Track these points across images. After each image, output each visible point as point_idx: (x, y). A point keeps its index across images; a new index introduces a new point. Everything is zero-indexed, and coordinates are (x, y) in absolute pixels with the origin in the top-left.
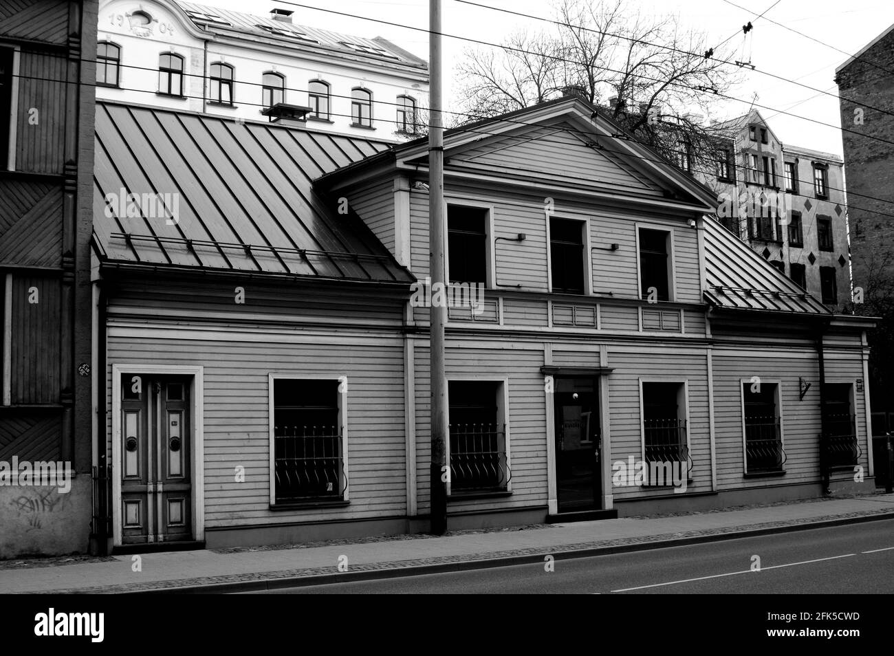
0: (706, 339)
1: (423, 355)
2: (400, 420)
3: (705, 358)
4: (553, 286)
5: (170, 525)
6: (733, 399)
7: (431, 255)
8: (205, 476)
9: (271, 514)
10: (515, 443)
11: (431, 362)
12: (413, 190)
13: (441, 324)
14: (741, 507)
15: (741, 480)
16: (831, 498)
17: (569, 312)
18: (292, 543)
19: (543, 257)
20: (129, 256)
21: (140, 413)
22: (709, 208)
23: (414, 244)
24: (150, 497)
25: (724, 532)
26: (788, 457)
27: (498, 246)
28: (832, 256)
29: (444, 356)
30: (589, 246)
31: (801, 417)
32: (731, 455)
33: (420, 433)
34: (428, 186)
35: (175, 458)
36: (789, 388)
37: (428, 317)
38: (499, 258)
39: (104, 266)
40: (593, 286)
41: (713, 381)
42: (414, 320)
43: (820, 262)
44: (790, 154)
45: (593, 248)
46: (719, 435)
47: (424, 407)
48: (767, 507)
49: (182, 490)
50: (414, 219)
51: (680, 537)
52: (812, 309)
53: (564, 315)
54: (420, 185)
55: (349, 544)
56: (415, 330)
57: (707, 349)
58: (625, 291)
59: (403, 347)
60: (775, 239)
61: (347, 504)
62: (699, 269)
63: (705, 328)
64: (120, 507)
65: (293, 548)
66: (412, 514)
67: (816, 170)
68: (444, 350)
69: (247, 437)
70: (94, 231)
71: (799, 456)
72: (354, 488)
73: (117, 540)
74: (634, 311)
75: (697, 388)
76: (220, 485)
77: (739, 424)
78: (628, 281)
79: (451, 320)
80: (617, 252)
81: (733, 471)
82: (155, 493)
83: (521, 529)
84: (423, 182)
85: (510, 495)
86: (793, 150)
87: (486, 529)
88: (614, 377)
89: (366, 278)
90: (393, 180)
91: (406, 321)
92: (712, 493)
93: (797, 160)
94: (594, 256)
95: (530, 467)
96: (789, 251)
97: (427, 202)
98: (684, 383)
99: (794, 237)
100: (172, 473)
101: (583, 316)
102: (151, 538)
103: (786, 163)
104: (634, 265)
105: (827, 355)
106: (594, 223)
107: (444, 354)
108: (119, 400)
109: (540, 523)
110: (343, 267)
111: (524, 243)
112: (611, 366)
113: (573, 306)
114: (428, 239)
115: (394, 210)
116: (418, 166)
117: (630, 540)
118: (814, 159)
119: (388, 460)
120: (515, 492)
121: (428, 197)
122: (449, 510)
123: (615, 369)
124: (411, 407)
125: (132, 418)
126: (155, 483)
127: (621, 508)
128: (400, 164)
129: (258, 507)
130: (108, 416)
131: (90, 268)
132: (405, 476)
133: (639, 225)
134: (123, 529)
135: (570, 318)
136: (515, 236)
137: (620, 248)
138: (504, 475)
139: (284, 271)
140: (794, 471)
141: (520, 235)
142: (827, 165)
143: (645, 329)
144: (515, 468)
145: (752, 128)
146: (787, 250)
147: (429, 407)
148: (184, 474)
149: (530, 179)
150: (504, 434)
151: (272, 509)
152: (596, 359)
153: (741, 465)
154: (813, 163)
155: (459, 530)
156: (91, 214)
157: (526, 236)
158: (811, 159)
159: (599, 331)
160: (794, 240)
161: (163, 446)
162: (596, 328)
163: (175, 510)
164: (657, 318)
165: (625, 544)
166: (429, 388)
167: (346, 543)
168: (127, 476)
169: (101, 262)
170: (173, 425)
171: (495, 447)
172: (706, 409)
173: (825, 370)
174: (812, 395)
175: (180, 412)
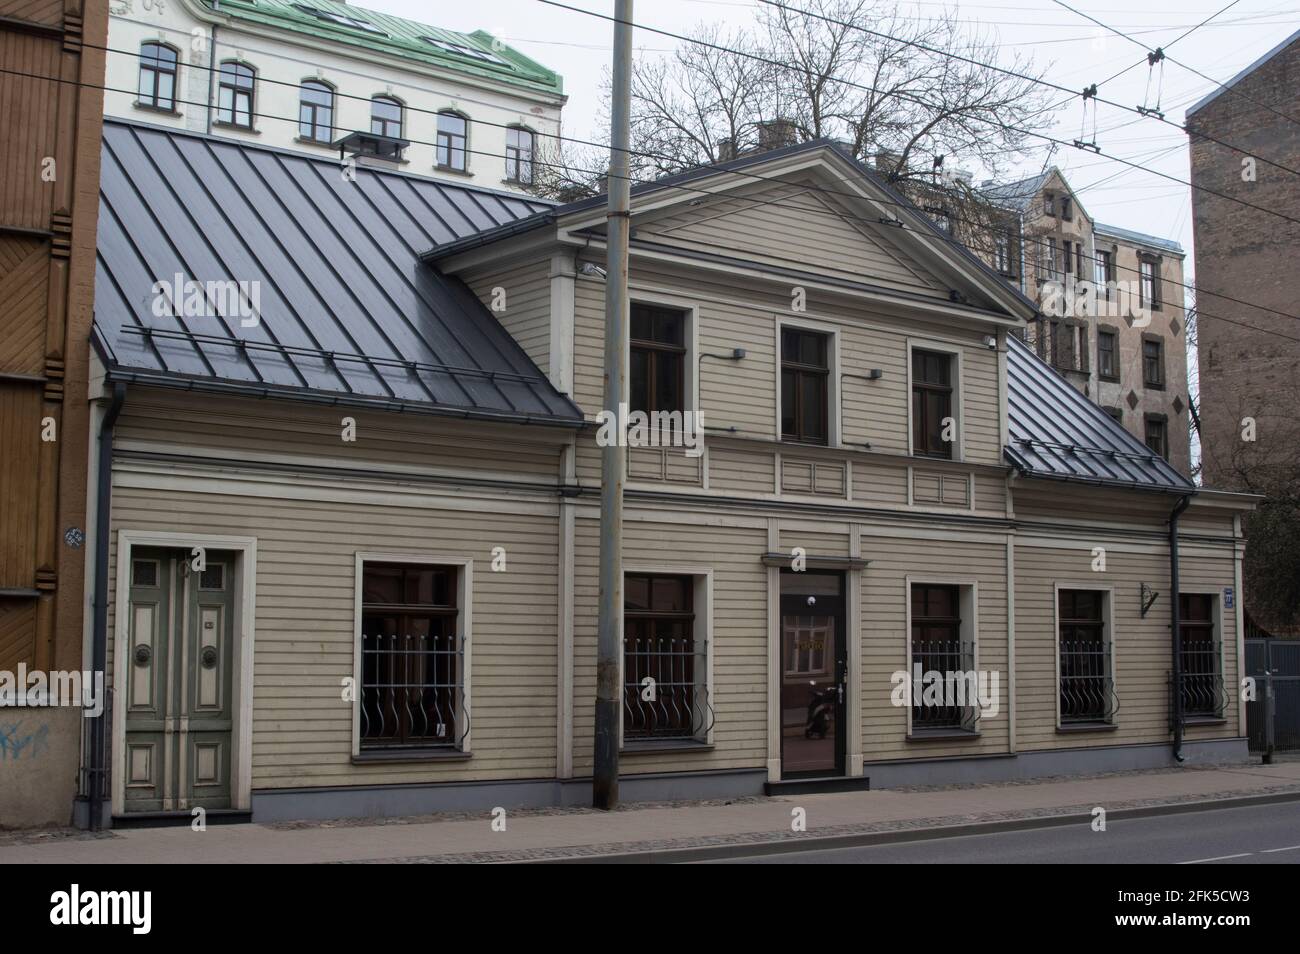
0: (1007, 519)
1: (589, 531)
2: (551, 631)
3: (1003, 548)
4: (783, 432)
5: (198, 784)
6: (1043, 612)
7: (606, 377)
8: (254, 709)
9: (352, 770)
10: (721, 670)
11: (601, 542)
12: (580, 276)
13: (619, 485)
14: (1052, 778)
15: (1050, 737)
16: (1185, 769)
17: (806, 472)
18: (383, 816)
19: (770, 385)
20: (149, 361)
21: (158, 607)
22: (1016, 320)
23: (579, 360)
24: (169, 739)
25: (1038, 815)
26: (1122, 703)
27: (704, 367)
28: (1163, 397)
29: (622, 533)
30: (838, 371)
31: (1143, 644)
32: (1039, 698)
33: (581, 651)
34: (605, 272)
35: (209, 678)
36: (1126, 599)
37: (598, 473)
38: (704, 386)
39: (112, 376)
40: (842, 432)
41: (1016, 584)
42: (576, 477)
43: (1145, 406)
44: (1104, 238)
45: (844, 375)
46: (1021, 667)
47: (587, 611)
48: (1091, 779)
49: (218, 731)
50: (580, 321)
51: (973, 820)
52: (1164, 479)
53: (798, 476)
54: (591, 269)
55: (471, 819)
56: (578, 492)
57: (1007, 534)
58: (887, 443)
59: (558, 517)
60: (1078, 367)
61: (468, 758)
62: (998, 413)
63: (1005, 503)
64: (124, 753)
65: (387, 823)
66: (565, 776)
67: (1143, 265)
68: (622, 525)
69: (320, 650)
70: (94, 322)
71: (1138, 703)
72: (478, 733)
73: (117, 805)
74: (901, 473)
75: (990, 595)
76: (276, 723)
77: (1051, 651)
78: (893, 427)
79: (631, 478)
80: (878, 383)
81: (1040, 722)
82: (177, 733)
83: (729, 803)
84: (596, 264)
85: (711, 750)
86: (1110, 233)
87: (676, 802)
88: (869, 573)
89: (508, 408)
90: (550, 260)
91: (564, 477)
92: (1009, 756)
93: (1115, 248)
94: (846, 387)
95: (743, 707)
96: (1098, 386)
97: (603, 296)
98: (971, 586)
99: (1106, 366)
100: (203, 703)
101: (827, 479)
102: (169, 803)
103: (1098, 251)
104: (904, 404)
105: (1182, 551)
106: (846, 337)
107: (622, 530)
108: (127, 587)
109: (756, 795)
110: (472, 390)
111: (742, 363)
112: (866, 557)
113: (812, 463)
114: (602, 353)
115: (549, 305)
116: (589, 239)
117: (900, 824)
118: (1141, 248)
119: (531, 691)
120: (718, 746)
121: (603, 288)
122: (622, 770)
123: (871, 561)
124: (568, 610)
125: (145, 615)
126: (178, 718)
127: (874, 775)
128: (562, 235)
129: (333, 759)
130: (109, 610)
131: (87, 379)
132: (556, 716)
133: (912, 343)
134: (126, 788)
135: (806, 482)
136: (729, 353)
137: (884, 376)
138: (703, 720)
139: (385, 394)
140: (1129, 726)
141: (736, 351)
142: (1160, 257)
143: (917, 502)
144: (719, 708)
145: (1049, 195)
146: (1095, 385)
147: (596, 611)
148: (221, 704)
149: (755, 266)
150: (705, 656)
151: (354, 762)
152: (843, 545)
153: (1051, 713)
154: (1138, 252)
155: (635, 803)
156: (91, 293)
157: (747, 354)
158: (1135, 246)
159: (848, 503)
160: (1107, 371)
161: (191, 660)
162: (846, 498)
163: (207, 761)
164: (935, 485)
165: (894, 830)
166: (596, 581)
167: (467, 818)
168: (134, 706)
169: (107, 369)
170: (206, 628)
171: (690, 677)
172: (1003, 627)
173: (1180, 572)
174: (1160, 611)
175: (217, 608)
